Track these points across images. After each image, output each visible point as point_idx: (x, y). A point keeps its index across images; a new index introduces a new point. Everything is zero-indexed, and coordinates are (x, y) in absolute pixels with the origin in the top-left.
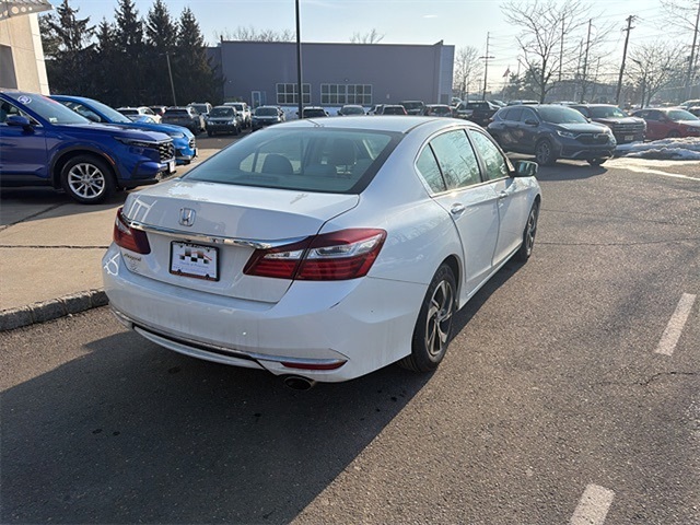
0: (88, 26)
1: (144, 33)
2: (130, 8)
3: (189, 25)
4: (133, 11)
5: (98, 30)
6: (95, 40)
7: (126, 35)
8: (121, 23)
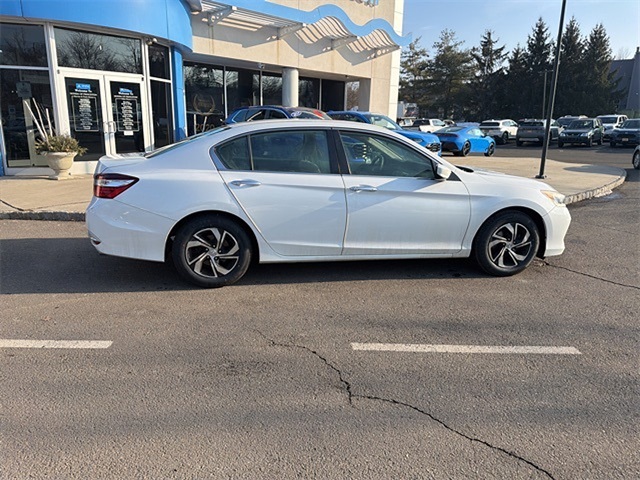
0: (503, 53)
1: (551, 53)
2: (543, 33)
3: (598, 41)
4: (544, 36)
5: (511, 55)
6: (506, 64)
7: (533, 57)
8: (531, 46)
